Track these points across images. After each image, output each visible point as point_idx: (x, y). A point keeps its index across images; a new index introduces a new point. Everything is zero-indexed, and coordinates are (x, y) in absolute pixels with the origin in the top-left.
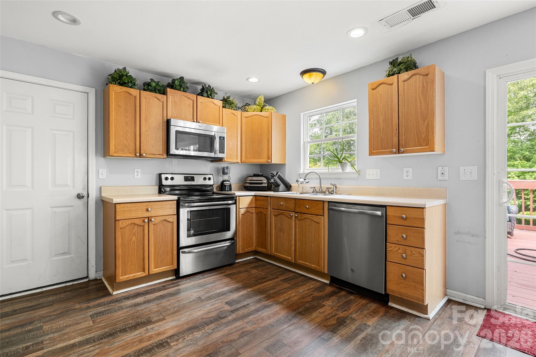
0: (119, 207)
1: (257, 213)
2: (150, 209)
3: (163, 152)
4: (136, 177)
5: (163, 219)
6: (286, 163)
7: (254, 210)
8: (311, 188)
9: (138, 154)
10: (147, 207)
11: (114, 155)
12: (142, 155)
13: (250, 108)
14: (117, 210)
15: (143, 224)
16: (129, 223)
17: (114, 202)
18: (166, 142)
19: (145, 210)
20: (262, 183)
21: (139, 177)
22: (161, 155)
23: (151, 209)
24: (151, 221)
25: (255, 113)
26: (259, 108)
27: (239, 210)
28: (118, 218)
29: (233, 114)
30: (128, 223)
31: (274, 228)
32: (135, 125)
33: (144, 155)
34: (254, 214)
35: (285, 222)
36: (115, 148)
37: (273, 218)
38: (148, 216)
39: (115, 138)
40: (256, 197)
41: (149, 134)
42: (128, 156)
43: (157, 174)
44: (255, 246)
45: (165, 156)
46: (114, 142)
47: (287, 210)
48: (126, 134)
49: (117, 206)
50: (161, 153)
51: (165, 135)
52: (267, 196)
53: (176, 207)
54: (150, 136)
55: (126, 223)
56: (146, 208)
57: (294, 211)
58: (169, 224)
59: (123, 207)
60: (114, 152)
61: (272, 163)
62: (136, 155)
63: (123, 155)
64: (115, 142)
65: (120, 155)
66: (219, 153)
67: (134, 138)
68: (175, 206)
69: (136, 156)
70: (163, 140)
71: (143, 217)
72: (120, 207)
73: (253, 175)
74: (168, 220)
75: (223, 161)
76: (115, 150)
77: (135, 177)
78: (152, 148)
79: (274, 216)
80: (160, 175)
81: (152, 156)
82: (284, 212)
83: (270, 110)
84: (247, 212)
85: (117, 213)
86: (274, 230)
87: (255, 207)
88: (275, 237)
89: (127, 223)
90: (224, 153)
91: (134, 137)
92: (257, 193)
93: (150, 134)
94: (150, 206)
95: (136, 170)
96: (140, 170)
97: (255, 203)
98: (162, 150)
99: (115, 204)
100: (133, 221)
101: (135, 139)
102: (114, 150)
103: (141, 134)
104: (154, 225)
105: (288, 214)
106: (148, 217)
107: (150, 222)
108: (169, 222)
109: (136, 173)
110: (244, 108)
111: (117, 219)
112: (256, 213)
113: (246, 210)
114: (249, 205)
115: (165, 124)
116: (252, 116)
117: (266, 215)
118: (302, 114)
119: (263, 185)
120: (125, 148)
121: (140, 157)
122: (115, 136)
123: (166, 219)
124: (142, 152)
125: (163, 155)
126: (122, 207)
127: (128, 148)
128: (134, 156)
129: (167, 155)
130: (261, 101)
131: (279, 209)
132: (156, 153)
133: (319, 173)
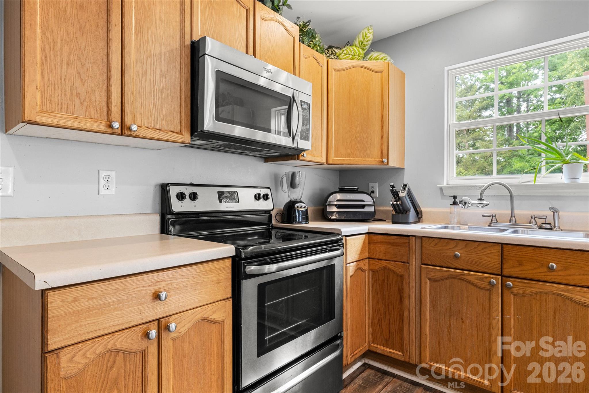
0: (59, 303)
1: (373, 271)
2: (163, 295)
3: (181, 126)
4: (103, 191)
5: (199, 316)
6: (405, 167)
7: (367, 264)
8: (483, 216)
9: (116, 125)
10: (155, 288)
11: (39, 119)
12: (130, 129)
13: (345, 52)
14: (50, 315)
15: (144, 344)
16: (98, 352)
17: (40, 286)
18: (189, 100)
19: (150, 298)
20: (363, 206)
21: (113, 191)
22: (177, 133)
23: (167, 291)
24: (168, 328)
25: (355, 62)
26: (362, 53)
27: (346, 267)
28: (53, 343)
29: (317, 60)
30: (94, 353)
31: (428, 307)
32: (108, 39)
33: (134, 128)
34: (367, 273)
35: (465, 295)
36: (42, 96)
37: (427, 285)
38: (158, 317)
39: (42, 64)
40: (372, 236)
41: (146, 73)
42: (86, 126)
43: (156, 185)
44: (369, 342)
45: (187, 138)
46: (38, 77)
47: (471, 269)
48: (80, 59)
49: (52, 298)
50: (178, 129)
51: (187, 81)
52: (408, 236)
53: (230, 276)
54: (148, 79)
55: (84, 355)
56: (151, 290)
57: (500, 273)
58: (214, 327)
59: (76, 300)
60: (38, 109)
61: (389, 165)
62: (110, 126)
63: (69, 124)
64: (42, 77)
65: (61, 122)
66: (301, 139)
67: (105, 78)
68: (227, 276)
69: (110, 130)
70: (181, 93)
71: (144, 321)
72: (63, 301)
73: (338, 190)
74: (212, 317)
75: (301, 158)
76: (41, 106)
77: (101, 193)
78: (153, 111)
79: (428, 281)
80: (164, 188)
81: (155, 135)
82: (463, 274)
83: (381, 59)
84: (358, 269)
85: (51, 325)
86: (428, 312)
87: (368, 258)
88: (430, 326)
89: (88, 355)
90: (308, 139)
91: (105, 74)
92: (373, 229)
93: (148, 73)
94: (162, 285)
95: (103, 174)
96: (113, 174)
97: (369, 249)
98: (178, 121)
99: (44, 292)
100: (111, 342)
101: (109, 79)
102: (39, 103)
103: (126, 69)
104: (174, 340)
105: (477, 279)
106: (158, 320)
107: (164, 335)
108: (214, 322)
109: (103, 182)
110: (330, 52)
111: (50, 348)
112: (370, 270)
113: (358, 265)
114: (360, 254)
115: (187, 52)
116: (350, 68)
117: (402, 277)
118: (446, 69)
119: (366, 209)
120: (77, 102)
121: (122, 134)
122: (44, 57)
123: (206, 315)
124: (128, 121)
125: (181, 133)
126: (70, 299)
127: (85, 104)
128: (105, 129)
129: (192, 135)
130: (366, 40)
131: (444, 265)
132: (165, 128)
133: (509, 185)
